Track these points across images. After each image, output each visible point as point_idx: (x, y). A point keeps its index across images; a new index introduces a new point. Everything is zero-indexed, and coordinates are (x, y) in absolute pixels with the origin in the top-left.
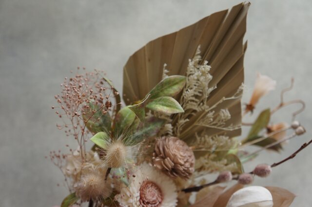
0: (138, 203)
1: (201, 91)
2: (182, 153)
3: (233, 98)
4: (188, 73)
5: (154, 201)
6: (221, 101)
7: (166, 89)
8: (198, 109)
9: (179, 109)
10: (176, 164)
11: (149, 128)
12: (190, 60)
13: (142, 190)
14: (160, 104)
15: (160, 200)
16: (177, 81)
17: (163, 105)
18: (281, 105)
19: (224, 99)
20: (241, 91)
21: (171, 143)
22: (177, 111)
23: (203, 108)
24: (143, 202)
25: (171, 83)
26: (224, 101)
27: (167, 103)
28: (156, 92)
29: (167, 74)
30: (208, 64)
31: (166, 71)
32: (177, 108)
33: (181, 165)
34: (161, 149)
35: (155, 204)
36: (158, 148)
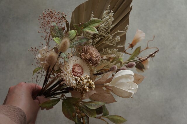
0: (71, 72)
1: (108, 27)
2: (95, 53)
3: (122, 31)
4: (103, 17)
5: (79, 73)
6: (117, 32)
7: (92, 24)
8: (105, 36)
9: (97, 32)
10: (92, 56)
11: (81, 41)
12: (104, 11)
13: (74, 67)
14: (88, 29)
15: (82, 73)
16: (98, 21)
17: (89, 29)
18: (147, 48)
19: (118, 31)
20: (127, 29)
21: (90, 48)
22: (95, 33)
23: (108, 35)
24: (74, 72)
25: (95, 22)
26: (118, 33)
27: (91, 29)
28: (87, 24)
29: (93, 17)
30: (113, 13)
31: (93, 15)
32: (95, 31)
33: (94, 58)
34: (85, 49)
35: (79, 74)
36: (84, 49)
